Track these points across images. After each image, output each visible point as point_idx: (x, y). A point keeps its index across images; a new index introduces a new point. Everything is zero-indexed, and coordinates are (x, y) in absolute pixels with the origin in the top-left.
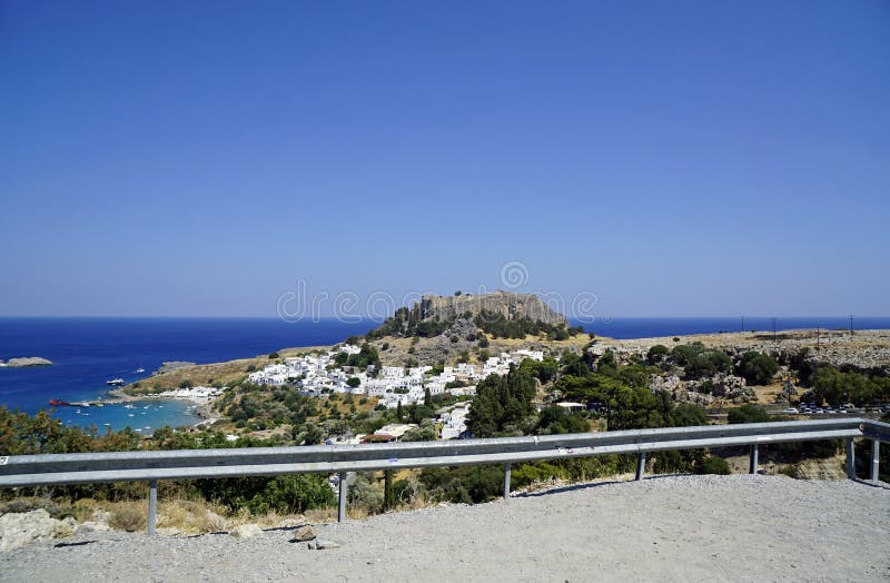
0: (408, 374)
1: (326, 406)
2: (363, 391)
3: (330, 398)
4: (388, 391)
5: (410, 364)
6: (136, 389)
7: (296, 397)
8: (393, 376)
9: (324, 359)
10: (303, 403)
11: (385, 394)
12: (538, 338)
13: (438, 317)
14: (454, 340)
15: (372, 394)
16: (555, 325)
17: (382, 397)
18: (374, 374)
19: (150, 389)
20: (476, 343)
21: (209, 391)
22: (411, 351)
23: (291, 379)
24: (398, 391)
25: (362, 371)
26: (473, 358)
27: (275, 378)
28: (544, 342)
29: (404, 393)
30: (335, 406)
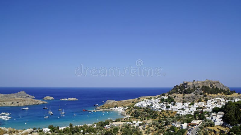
0: (183, 104)
1: (161, 113)
2: (171, 110)
3: (161, 111)
4: (179, 110)
5: (184, 102)
6: (103, 107)
7: (151, 111)
8: (179, 105)
9: (157, 100)
10: (154, 113)
11: (178, 111)
12: (222, 94)
13: (189, 88)
14: (196, 95)
15: (174, 111)
16: (226, 90)
17: (177, 111)
18: (174, 105)
19: (107, 107)
20: (203, 96)
21: (122, 108)
22: (184, 98)
23: (148, 106)
24: (182, 109)
25: (170, 104)
26: (203, 100)
27: (143, 105)
28: (224, 95)
29: (184, 110)
30: (163, 114)
